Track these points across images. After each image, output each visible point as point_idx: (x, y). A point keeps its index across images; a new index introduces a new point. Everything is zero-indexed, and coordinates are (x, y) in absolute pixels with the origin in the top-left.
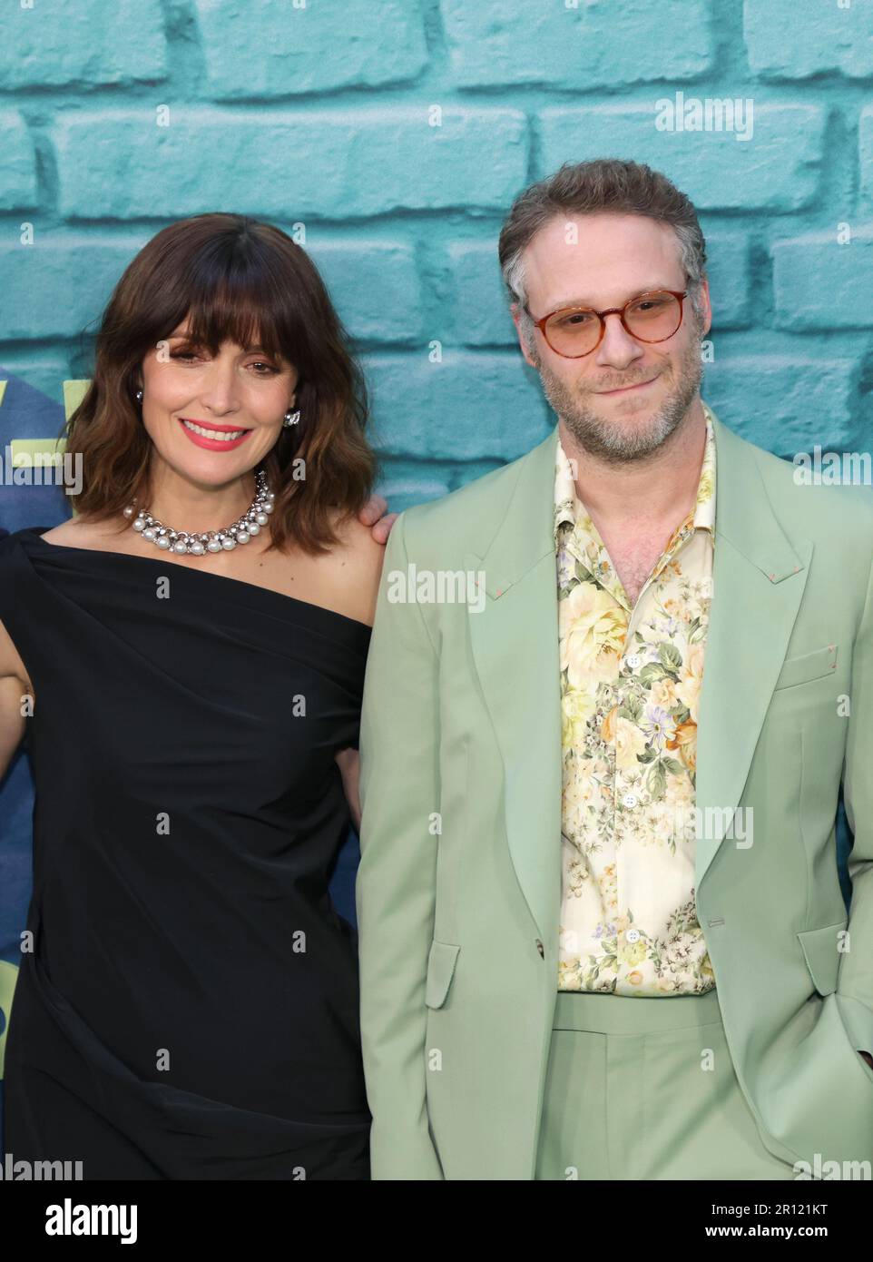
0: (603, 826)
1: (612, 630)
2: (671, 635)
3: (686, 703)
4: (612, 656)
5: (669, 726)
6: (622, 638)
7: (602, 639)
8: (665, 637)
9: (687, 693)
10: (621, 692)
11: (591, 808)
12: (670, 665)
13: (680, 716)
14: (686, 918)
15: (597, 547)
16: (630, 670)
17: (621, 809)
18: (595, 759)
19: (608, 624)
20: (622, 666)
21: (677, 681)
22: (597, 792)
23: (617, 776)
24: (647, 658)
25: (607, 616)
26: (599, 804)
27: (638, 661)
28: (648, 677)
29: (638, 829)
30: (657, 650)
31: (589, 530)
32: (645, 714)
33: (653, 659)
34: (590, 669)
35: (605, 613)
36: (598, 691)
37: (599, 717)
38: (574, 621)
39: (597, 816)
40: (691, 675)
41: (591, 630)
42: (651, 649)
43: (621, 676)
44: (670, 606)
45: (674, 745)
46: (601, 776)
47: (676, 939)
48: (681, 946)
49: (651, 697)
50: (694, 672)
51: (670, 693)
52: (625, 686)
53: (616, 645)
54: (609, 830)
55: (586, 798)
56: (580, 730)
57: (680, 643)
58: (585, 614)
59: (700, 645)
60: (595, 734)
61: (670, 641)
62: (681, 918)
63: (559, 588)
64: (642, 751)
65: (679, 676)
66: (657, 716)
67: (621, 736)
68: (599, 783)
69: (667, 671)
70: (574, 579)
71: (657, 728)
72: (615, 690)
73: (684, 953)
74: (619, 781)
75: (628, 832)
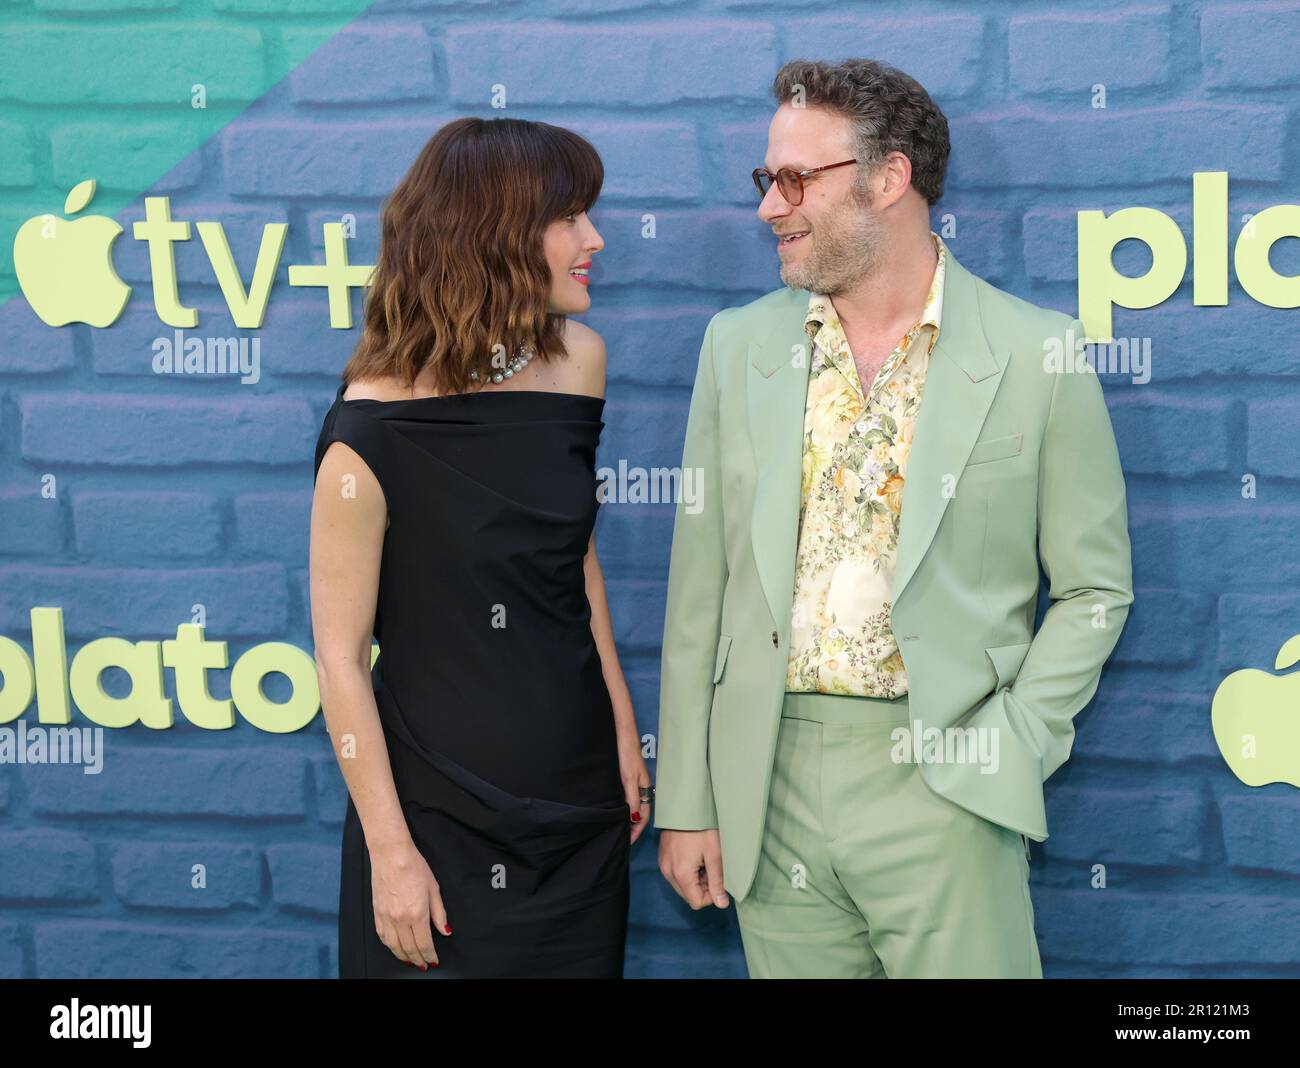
0: (830, 552)
1: (849, 402)
2: (890, 410)
3: (896, 461)
4: (846, 422)
5: (883, 477)
6: (853, 410)
7: (840, 411)
8: (886, 411)
9: (898, 454)
10: (849, 449)
11: (820, 537)
12: (888, 432)
13: (890, 471)
14: (880, 626)
15: (840, 341)
16: (858, 433)
17: (843, 538)
18: (828, 500)
19: (845, 399)
20: (852, 430)
21: (892, 444)
22: (827, 525)
23: (844, 514)
24: (871, 425)
25: (845, 393)
26: (828, 535)
27: (864, 428)
28: (871, 439)
29: (853, 553)
30: (880, 420)
31: (836, 328)
32: (865, 467)
33: (876, 427)
34: (829, 433)
35: (843, 391)
36: (834, 450)
37: (833, 469)
38: (820, 396)
39: (826, 544)
40: (903, 440)
41: (833, 403)
42: (875, 419)
43: (850, 437)
44: (893, 387)
45: (882, 492)
46: (830, 514)
47: (871, 640)
48: (874, 646)
49: (871, 454)
50: (905, 439)
51: (885, 453)
52: (853, 445)
53: (849, 414)
54: (835, 555)
55: (818, 530)
56: (818, 477)
57: (898, 415)
58: (829, 392)
59: (912, 418)
60: (829, 482)
61: (889, 414)
62: (876, 624)
63: (810, 370)
64: (858, 494)
65: (894, 441)
66: (874, 469)
67: (847, 483)
68: (829, 519)
69: (885, 436)
70: (823, 365)
71: (872, 478)
72: (846, 447)
73: (875, 652)
74: (845, 517)
75: (846, 556)
